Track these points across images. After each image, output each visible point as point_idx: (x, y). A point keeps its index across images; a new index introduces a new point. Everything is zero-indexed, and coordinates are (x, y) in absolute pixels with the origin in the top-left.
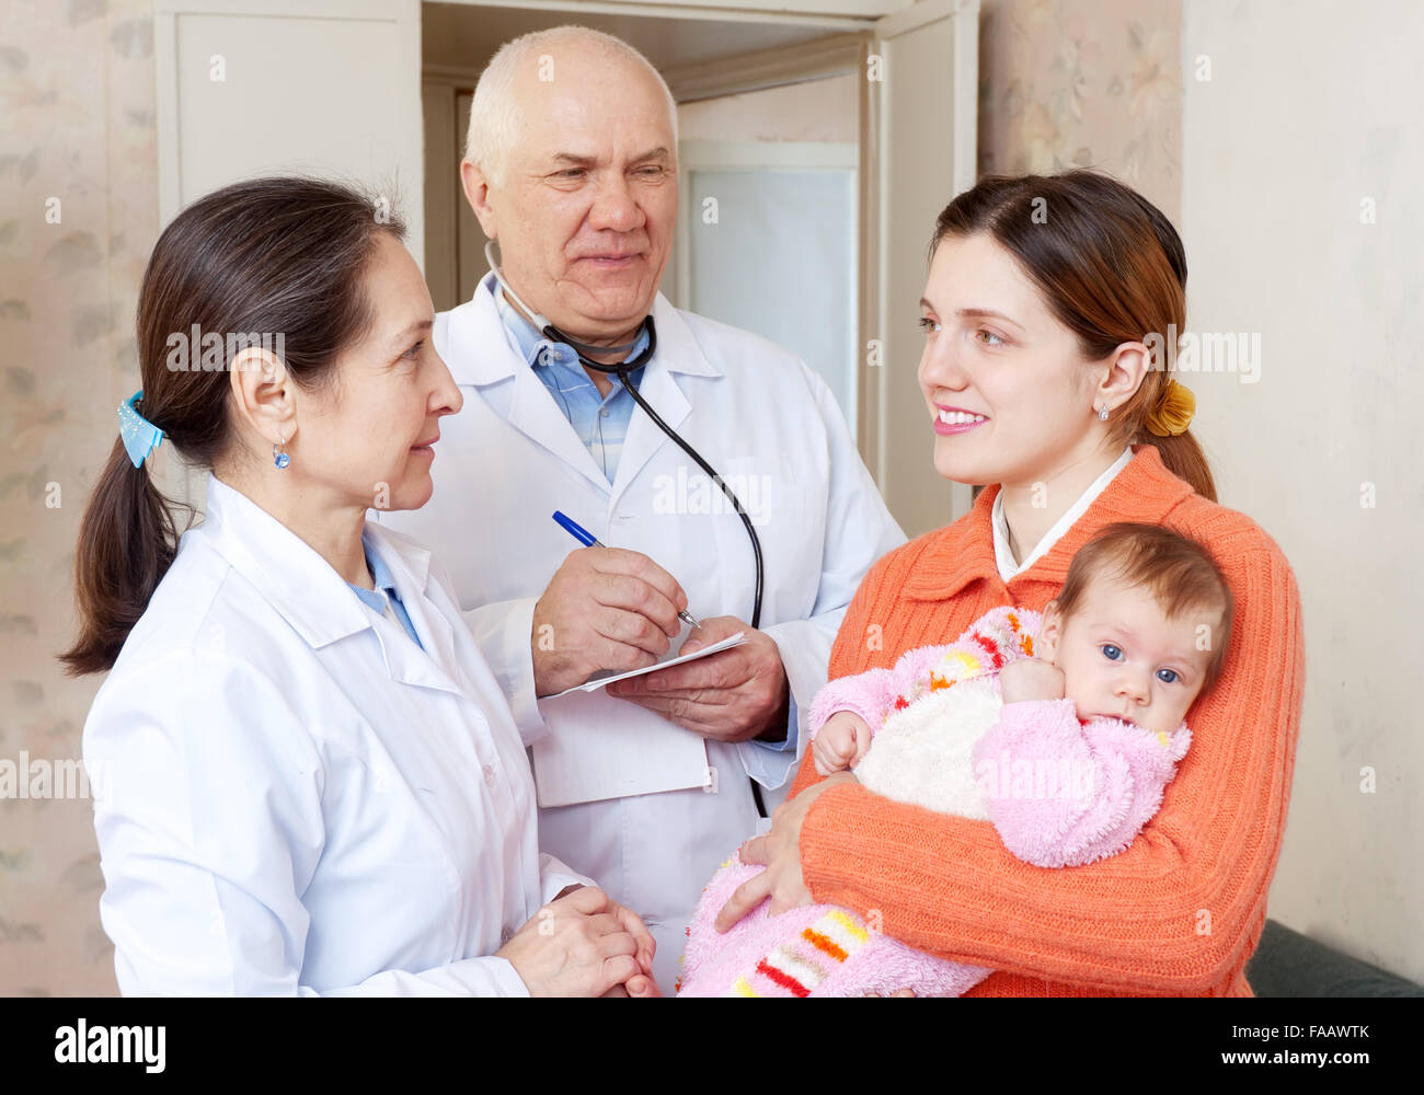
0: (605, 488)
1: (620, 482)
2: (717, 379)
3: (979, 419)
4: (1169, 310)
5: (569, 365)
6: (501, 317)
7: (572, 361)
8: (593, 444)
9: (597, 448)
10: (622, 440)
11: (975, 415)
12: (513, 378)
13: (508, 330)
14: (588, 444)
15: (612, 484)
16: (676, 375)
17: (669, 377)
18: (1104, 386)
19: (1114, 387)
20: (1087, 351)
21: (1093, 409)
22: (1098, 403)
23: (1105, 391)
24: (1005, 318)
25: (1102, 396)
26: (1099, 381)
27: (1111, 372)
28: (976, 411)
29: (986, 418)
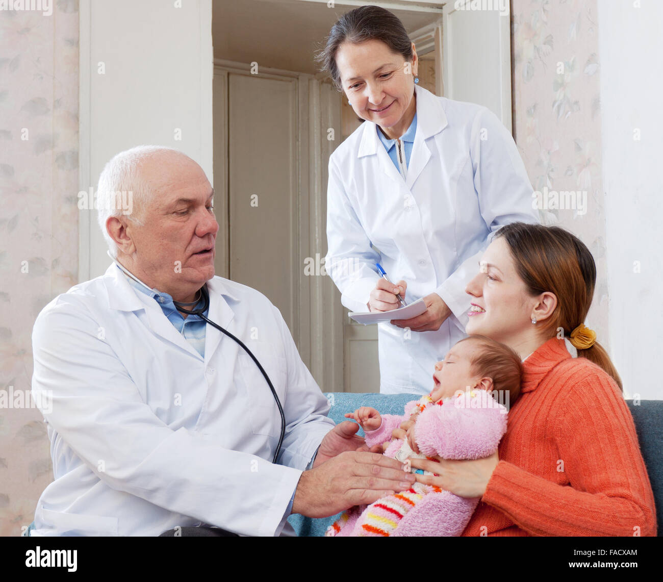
1: (207, 356)
15: (203, 357)
18: (536, 309)
19: (541, 311)
20: (530, 291)
21: (530, 318)
22: (533, 316)
23: (536, 311)
24: (499, 269)
25: (535, 313)
26: (533, 306)
27: (540, 304)
28: (482, 306)
29: (485, 311)
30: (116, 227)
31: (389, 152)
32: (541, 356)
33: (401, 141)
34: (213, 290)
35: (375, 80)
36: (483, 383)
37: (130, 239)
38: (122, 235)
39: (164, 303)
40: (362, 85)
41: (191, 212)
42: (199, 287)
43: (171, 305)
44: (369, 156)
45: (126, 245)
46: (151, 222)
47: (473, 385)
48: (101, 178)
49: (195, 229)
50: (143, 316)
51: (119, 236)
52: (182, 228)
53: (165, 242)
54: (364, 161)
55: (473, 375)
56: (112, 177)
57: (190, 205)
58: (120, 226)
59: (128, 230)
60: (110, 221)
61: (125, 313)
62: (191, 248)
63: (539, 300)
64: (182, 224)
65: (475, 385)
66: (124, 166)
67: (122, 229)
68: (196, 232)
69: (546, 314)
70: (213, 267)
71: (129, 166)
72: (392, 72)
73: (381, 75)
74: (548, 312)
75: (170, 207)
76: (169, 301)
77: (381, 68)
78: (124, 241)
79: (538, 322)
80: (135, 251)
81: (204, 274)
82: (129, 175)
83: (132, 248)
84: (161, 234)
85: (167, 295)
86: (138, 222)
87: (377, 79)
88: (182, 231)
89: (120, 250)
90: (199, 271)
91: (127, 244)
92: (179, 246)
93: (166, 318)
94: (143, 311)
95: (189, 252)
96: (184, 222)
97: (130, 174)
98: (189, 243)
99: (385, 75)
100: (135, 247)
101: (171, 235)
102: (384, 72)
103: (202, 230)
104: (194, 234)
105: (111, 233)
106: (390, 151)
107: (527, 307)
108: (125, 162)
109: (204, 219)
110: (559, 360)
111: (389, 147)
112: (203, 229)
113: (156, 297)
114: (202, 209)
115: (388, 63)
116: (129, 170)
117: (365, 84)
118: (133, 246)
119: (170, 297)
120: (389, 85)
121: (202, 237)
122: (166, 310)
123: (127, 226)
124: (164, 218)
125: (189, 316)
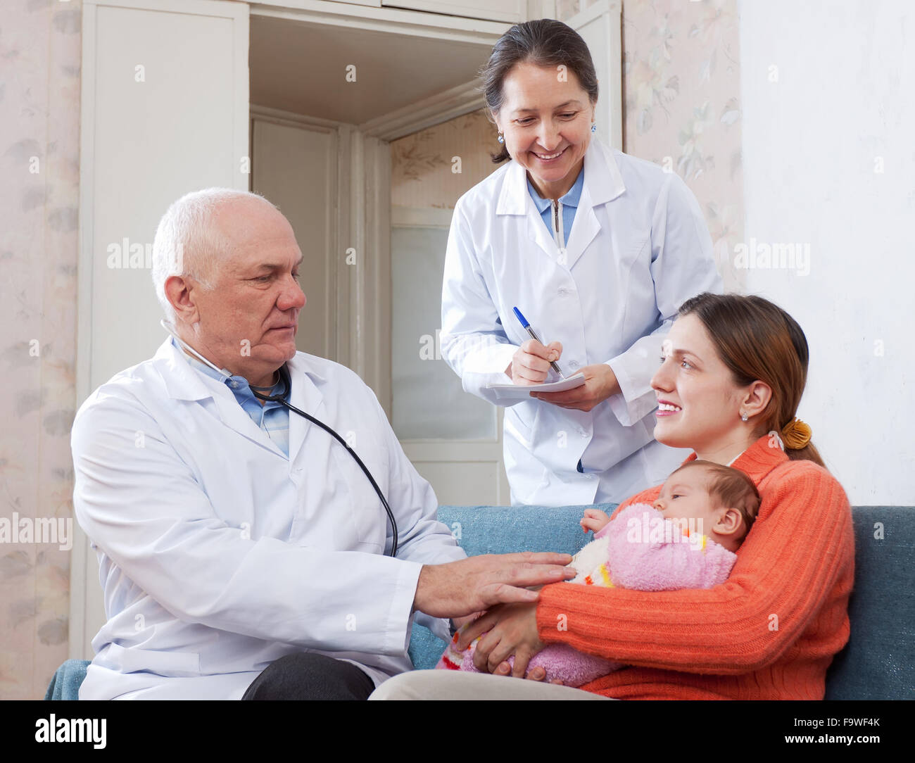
18: (746, 402)
19: (752, 404)
20: (737, 381)
21: (739, 414)
22: (742, 411)
23: (746, 405)
24: (695, 356)
25: (744, 408)
26: (743, 399)
27: (750, 396)
28: (676, 404)
29: (681, 409)
30: (178, 289)
31: (542, 214)
32: (752, 459)
33: (560, 203)
34: (295, 368)
35: (553, 118)
36: (728, 516)
37: (193, 305)
38: (184, 299)
39: (238, 388)
40: (534, 121)
41: (273, 279)
42: (277, 368)
43: (246, 390)
44: (514, 216)
45: (188, 313)
46: (223, 286)
47: (717, 520)
48: (162, 223)
49: (277, 299)
50: (211, 406)
51: (179, 301)
52: (261, 297)
53: (239, 312)
54: (506, 221)
55: (715, 507)
56: (178, 225)
57: (273, 273)
58: (182, 289)
59: (192, 294)
60: (171, 280)
61: (186, 403)
62: (269, 322)
63: (749, 391)
64: (261, 292)
65: (719, 521)
66: (195, 212)
67: (184, 293)
68: (278, 304)
69: (760, 407)
70: (294, 345)
71: (201, 213)
72: (576, 112)
73: (562, 113)
74: (762, 405)
75: (248, 271)
76: (244, 386)
77: (566, 105)
78: (186, 308)
79: (750, 418)
80: (199, 321)
81: (284, 352)
82: (201, 223)
83: (195, 316)
84: (235, 302)
85: (241, 379)
86: (207, 284)
87: (556, 117)
88: (262, 300)
89: (179, 319)
90: (278, 348)
91: (190, 312)
92: (255, 319)
93: (239, 407)
94: (211, 399)
95: (266, 327)
96: (265, 289)
97: (203, 223)
98: (268, 316)
99: (568, 115)
100: (199, 315)
101: (245, 305)
102: (568, 110)
103: (285, 303)
104: (275, 305)
105: (169, 294)
106: (545, 213)
107: (736, 401)
108: (196, 205)
109: (288, 289)
110: (775, 464)
111: (544, 209)
112: (286, 301)
113: (227, 382)
114: (287, 277)
115: (575, 99)
116: (202, 218)
117: (537, 120)
118: (196, 314)
119: (244, 381)
120: (569, 127)
121: (284, 311)
122: (240, 397)
123: (192, 289)
124: (241, 283)
125: (267, 402)
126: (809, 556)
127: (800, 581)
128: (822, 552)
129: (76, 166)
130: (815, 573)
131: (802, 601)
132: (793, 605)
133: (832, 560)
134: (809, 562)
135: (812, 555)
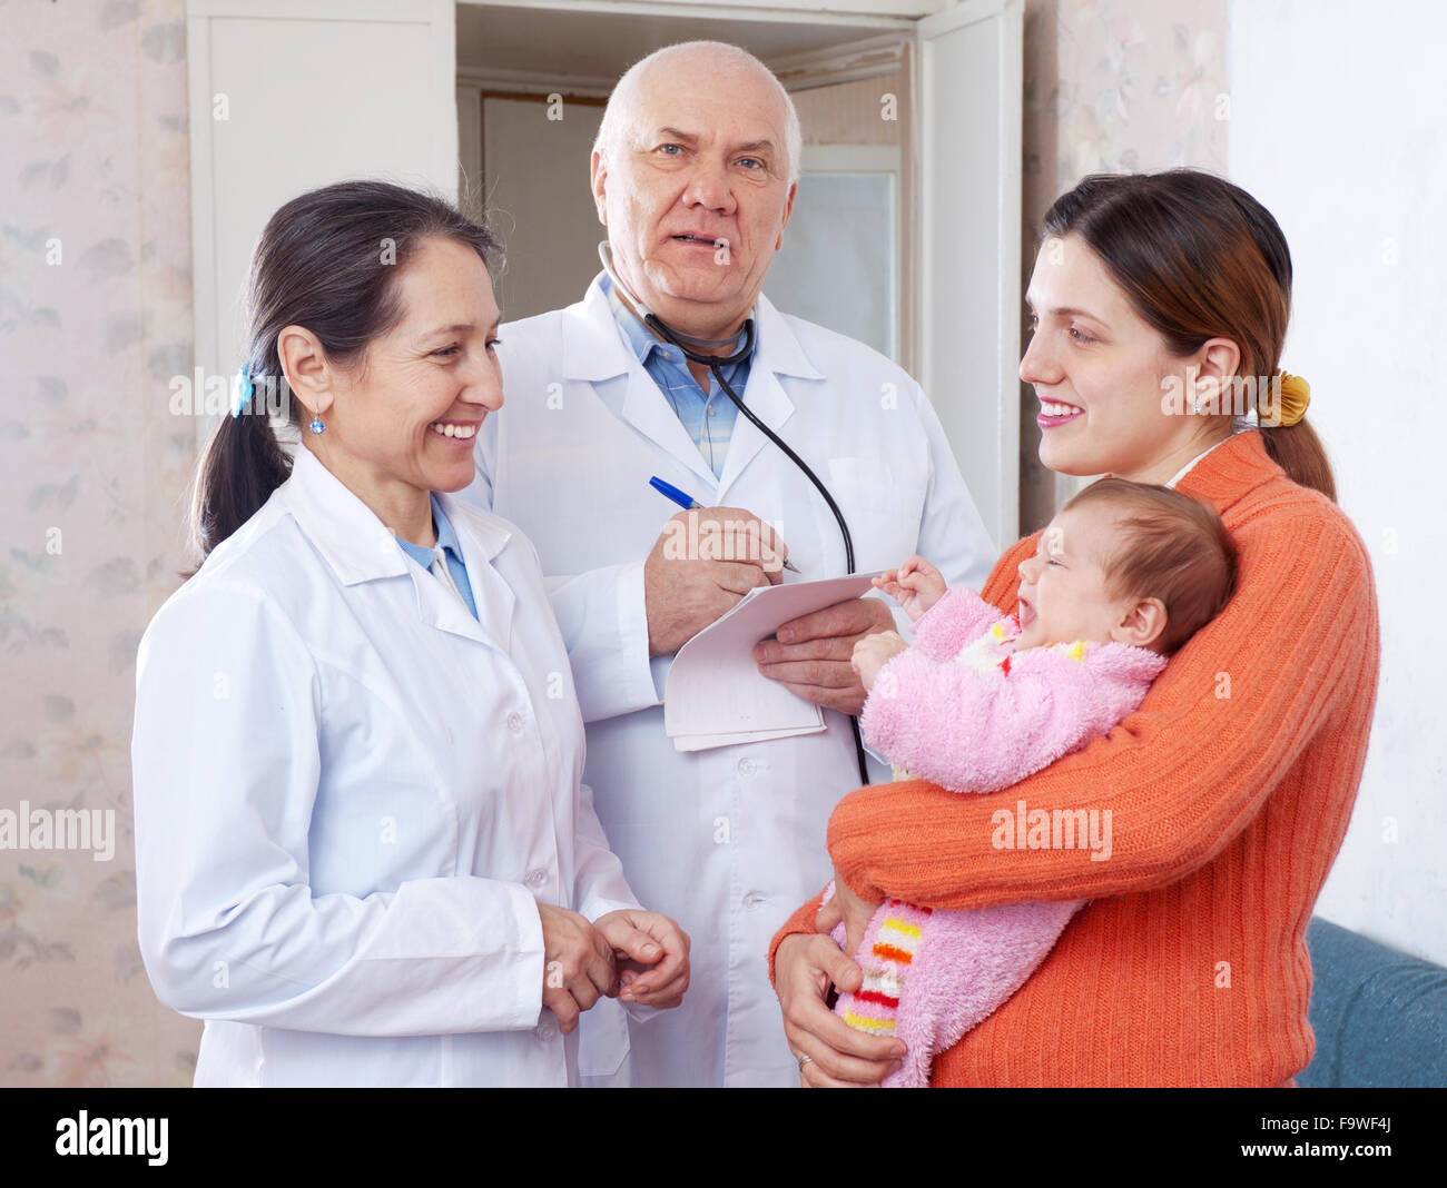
0: (712, 483)
1: (727, 479)
2: (820, 382)
3: (1076, 411)
4: (1261, 307)
5: (677, 366)
6: (614, 316)
7: (681, 362)
8: (702, 443)
9: (705, 445)
10: (729, 439)
11: (1072, 406)
12: (627, 375)
13: (621, 328)
14: (697, 442)
15: (719, 480)
16: (781, 376)
17: (774, 378)
20: (1174, 347)
24: (1092, 317)
27: (1202, 367)
28: (1073, 403)
29: (1082, 411)
32: (1214, 472)
36: (1139, 611)
47: (1118, 619)
55: (1114, 598)
63: (1198, 360)
65: (1123, 619)
126: (1277, 676)
127: (1253, 720)
128: (1303, 670)
129: (187, 277)
130: (1285, 708)
131: (1256, 753)
132: (1234, 762)
133: (1320, 685)
134: (1274, 688)
135: (1281, 674)
